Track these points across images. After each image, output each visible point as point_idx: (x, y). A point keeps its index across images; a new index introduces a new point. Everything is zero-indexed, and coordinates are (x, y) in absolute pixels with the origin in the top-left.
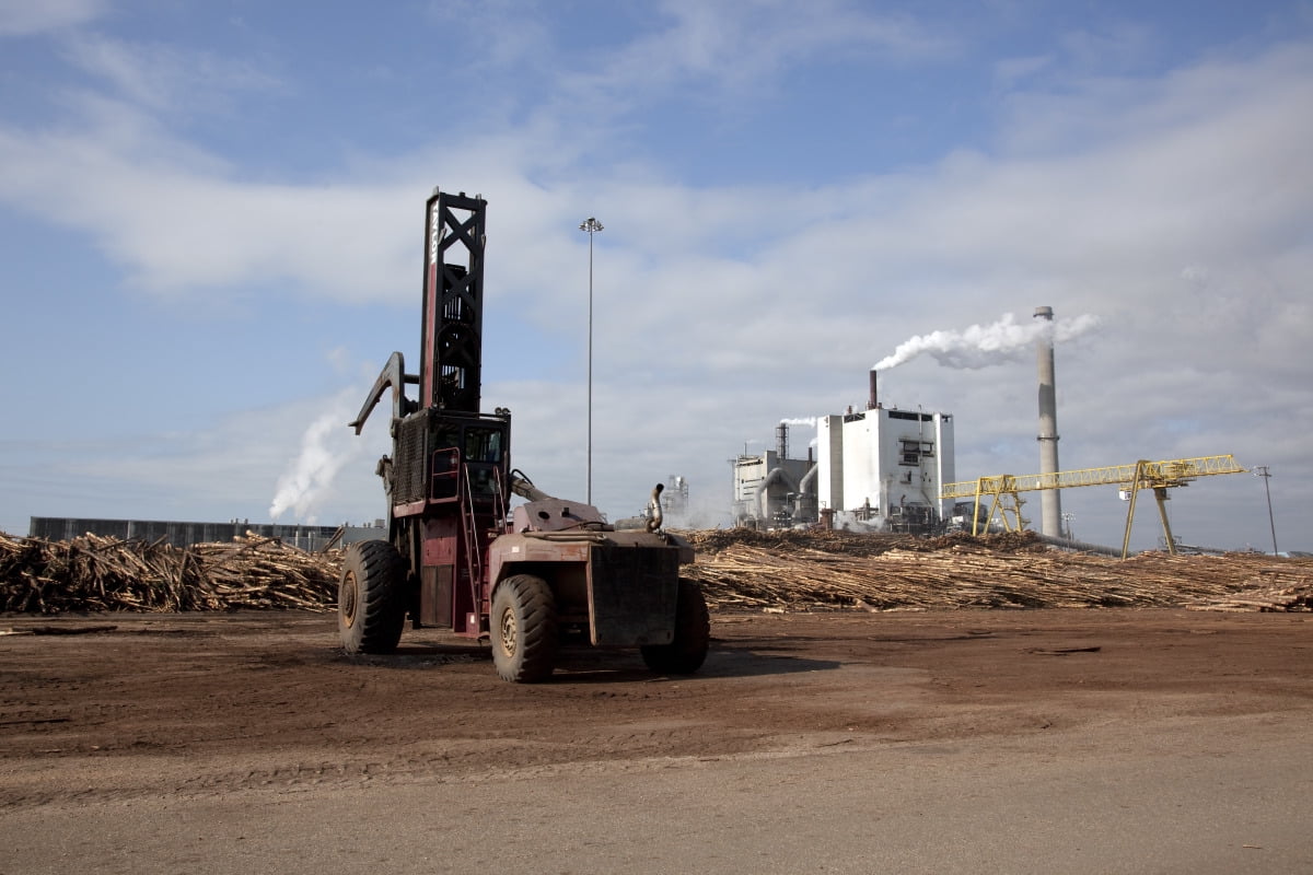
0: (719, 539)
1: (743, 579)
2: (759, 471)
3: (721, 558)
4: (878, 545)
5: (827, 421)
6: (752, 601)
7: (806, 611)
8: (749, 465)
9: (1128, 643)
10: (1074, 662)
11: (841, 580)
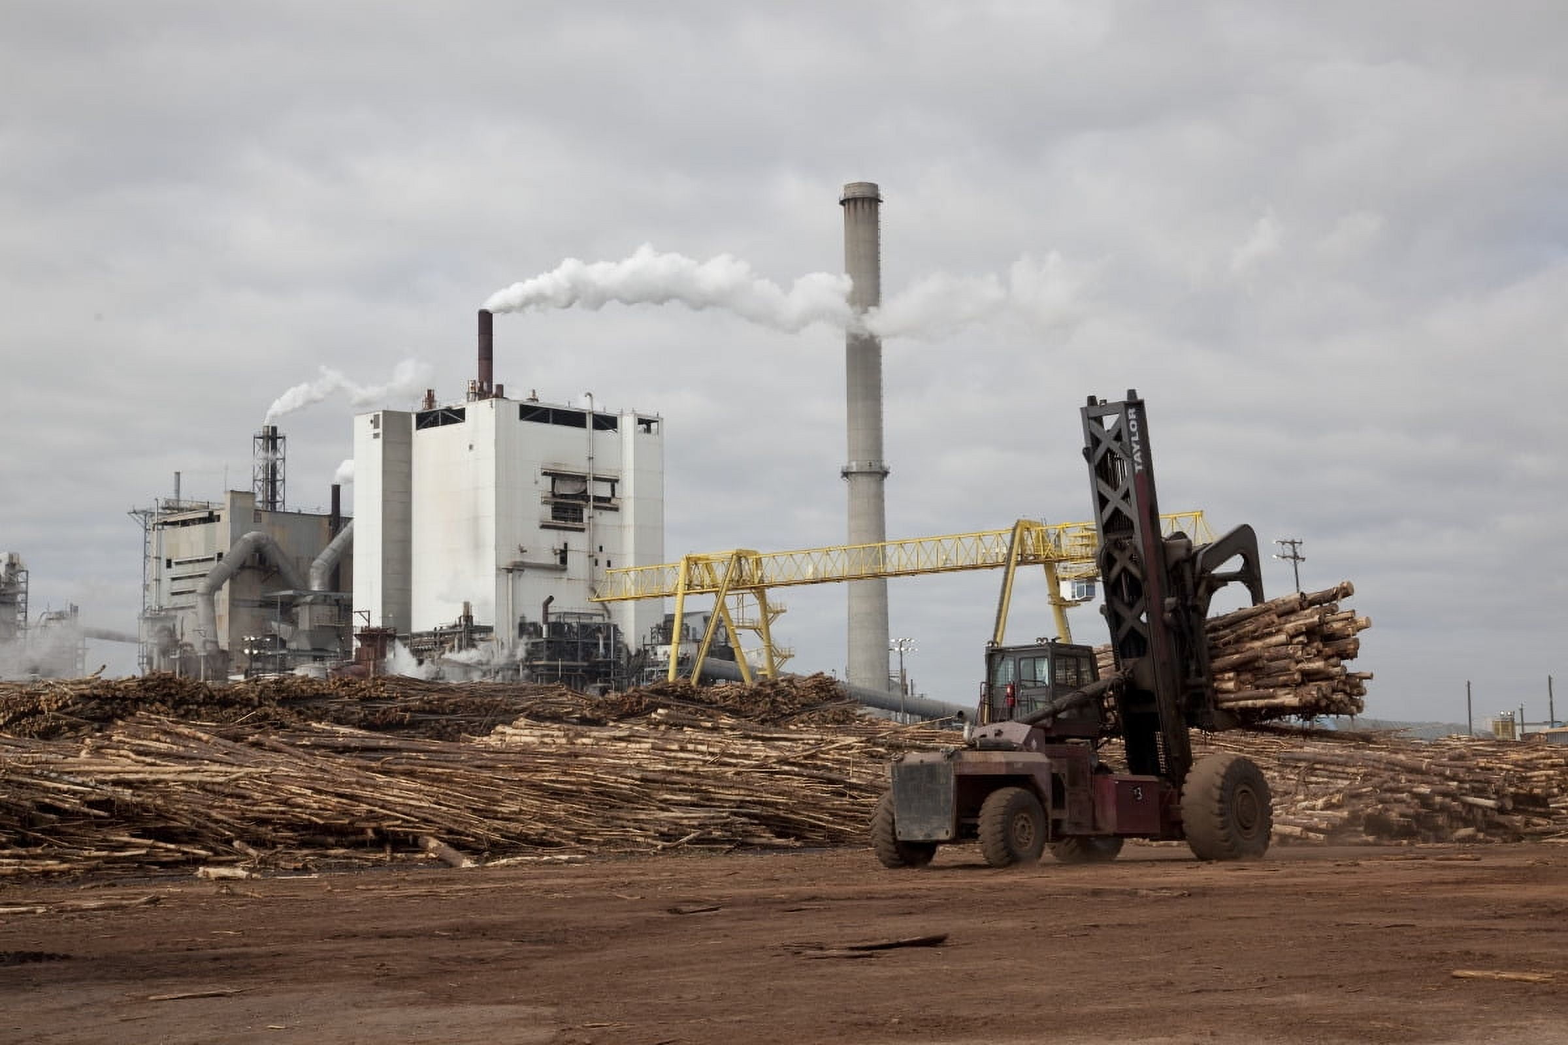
0: (103, 700)
1: (145, 798)
2: (209, 540)
3: (97, 751)
4: (489, 708)
5: (375, 422)
6: (168, 849)
7: (305, 869)
8: (185, 523)
9: (1007, 924)
10: (888, 972)
11: (392, 796)
